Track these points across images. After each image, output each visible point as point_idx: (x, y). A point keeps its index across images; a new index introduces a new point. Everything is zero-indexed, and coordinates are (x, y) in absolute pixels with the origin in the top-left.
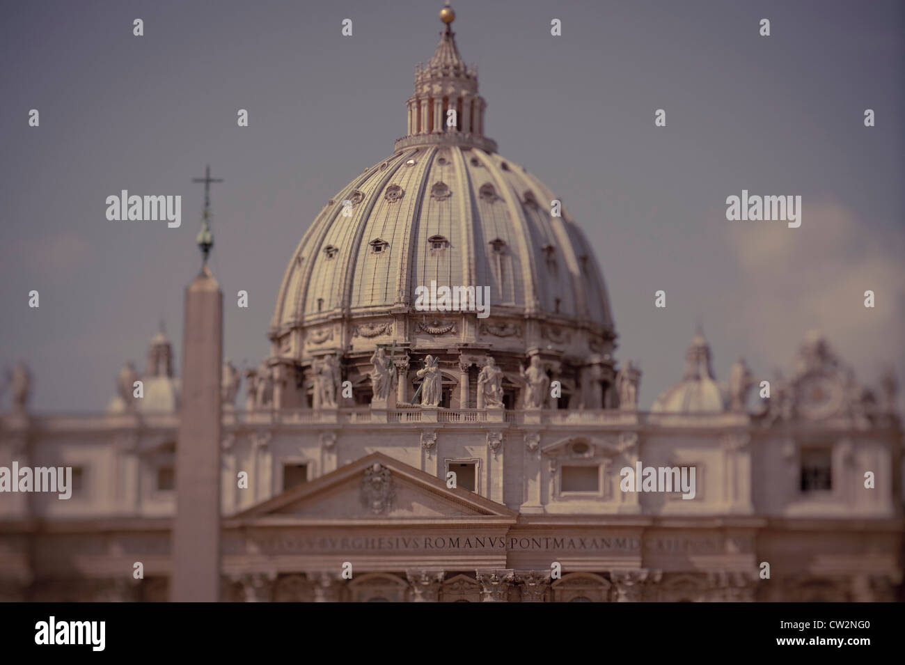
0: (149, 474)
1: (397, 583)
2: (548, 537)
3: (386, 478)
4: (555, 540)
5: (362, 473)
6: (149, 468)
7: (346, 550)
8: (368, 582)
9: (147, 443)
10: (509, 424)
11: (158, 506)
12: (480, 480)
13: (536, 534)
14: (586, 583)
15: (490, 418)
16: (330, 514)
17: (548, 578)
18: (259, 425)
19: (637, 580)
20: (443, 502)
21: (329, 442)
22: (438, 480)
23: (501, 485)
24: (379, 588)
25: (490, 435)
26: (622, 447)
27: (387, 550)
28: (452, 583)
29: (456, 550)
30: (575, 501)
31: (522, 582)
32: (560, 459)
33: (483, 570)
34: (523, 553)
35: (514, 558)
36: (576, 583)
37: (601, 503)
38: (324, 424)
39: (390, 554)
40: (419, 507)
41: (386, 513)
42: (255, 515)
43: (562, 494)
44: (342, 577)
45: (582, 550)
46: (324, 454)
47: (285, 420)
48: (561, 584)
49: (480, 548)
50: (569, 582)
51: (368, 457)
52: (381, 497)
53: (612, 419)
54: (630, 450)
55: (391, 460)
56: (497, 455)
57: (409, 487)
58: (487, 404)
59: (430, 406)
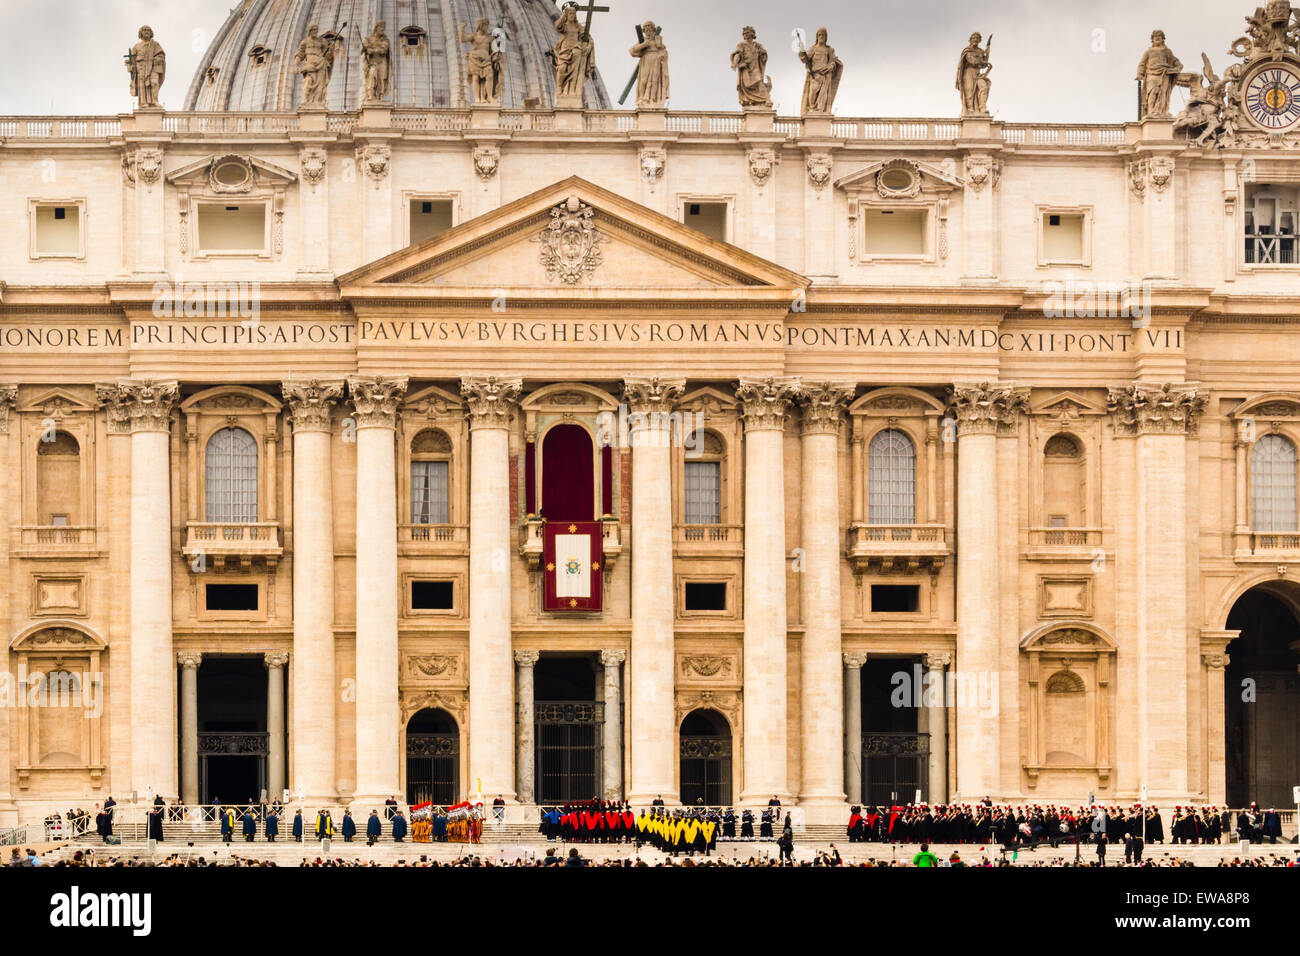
0: (183, 214)
1: (599, 400)
2: (848, 326)
3: (585, 223)
4: (860, 330)
5: (547, 214)
6: (183, 203)
7: (521, 342)
8: (552, 398)
9: (181, 162)
10: (786, 136)
11: (200, 266)
12: (736, 231)
13: (830, 321)
14: (902, 406)
15: (754, 125)
16: (494, 281)
17: (851, 393)
18: (371, 130)
19: (995, 397)
20: (680, 265)
21: (487, 163)
22: (676, 225)
23: (772, 238)
24: (568, 408)
25: (753, 154)
26: (967, 178)
27: (587, 344)
28: (691, 402)
29: (701, 344)
30: (888, 268)
31: (808, 400)
32: (863, 197)
33: (748, 377)
34: (806, 353)
35: (795, 360)
36: (885, 406)
37: (931, 271)
38: (479, 132)
39: (594, 350)
40: (640, 272)
41: (585, 281)
42: (370, 281)
43: (868, 257)
44: (517, 386)
45: (905, 348)
46: (479, 184)
47: (412, 123)
48: (863, 407)
49: (742, 342)
50: (874, 403)
51: (559, 186)
52: (578, 255)
53: (951, 132)
54: (979, 182)
55: (598, 190)
56: (765, 189)
57: (622, 239)
58: (745, 104)
59: (652, 105)
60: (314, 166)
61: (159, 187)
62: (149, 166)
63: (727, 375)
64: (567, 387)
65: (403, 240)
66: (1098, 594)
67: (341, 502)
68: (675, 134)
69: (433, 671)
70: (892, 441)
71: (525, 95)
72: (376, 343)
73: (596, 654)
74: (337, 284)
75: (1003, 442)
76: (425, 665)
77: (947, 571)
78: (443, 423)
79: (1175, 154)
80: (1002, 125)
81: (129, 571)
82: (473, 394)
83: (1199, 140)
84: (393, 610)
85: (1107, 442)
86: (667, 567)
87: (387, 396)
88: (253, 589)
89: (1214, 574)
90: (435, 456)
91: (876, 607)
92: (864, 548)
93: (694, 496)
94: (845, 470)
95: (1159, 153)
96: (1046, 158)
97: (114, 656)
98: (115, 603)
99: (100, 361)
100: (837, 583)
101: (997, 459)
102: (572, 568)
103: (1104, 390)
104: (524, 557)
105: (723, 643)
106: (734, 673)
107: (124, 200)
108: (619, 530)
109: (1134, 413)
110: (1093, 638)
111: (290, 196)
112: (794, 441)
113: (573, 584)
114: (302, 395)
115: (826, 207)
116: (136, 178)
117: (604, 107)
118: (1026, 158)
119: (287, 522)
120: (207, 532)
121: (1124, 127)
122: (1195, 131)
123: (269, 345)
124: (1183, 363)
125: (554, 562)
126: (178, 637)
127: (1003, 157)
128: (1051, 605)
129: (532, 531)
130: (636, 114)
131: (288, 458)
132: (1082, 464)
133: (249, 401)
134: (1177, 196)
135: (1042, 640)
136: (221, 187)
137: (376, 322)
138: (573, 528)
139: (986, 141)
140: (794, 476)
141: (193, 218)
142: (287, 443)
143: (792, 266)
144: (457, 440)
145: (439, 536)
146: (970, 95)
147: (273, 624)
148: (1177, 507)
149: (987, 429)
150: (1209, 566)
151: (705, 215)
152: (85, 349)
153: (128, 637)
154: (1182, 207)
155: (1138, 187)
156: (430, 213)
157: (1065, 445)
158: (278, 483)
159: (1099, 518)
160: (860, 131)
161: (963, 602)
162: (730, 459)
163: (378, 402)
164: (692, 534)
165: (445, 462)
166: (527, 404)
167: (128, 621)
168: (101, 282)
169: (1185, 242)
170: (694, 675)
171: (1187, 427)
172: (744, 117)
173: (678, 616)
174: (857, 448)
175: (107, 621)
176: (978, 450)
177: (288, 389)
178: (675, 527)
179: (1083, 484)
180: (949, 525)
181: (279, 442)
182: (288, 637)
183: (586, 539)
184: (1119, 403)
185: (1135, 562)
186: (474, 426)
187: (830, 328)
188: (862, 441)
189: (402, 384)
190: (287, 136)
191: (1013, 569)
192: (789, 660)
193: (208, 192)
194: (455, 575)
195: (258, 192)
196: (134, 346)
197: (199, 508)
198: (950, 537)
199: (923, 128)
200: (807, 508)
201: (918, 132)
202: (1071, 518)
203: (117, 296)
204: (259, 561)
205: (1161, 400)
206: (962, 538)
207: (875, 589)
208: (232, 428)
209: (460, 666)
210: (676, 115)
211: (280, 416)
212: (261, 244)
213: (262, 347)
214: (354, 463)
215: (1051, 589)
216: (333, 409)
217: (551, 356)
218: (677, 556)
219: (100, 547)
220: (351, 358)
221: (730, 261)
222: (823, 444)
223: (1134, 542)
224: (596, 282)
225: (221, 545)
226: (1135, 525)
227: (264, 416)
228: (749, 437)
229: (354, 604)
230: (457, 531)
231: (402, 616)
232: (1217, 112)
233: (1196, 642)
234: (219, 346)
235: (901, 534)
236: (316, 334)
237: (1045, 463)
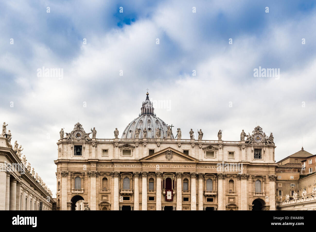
0: (121, 151)
1: (173, 175)
3: (171, 153)
4: (205, 166)
5: (166, 152)
6: (121, 150)
7: (163, 167)
8: (166, 174)
9: (120, 145)
10: (196, 142)
11: (123, 157)
12: (190, 154)
13: (202, 165)
14: (211, 176)
15: (192, 141)
16: (159, 160)
17: (204, 174)
18: (144, 141)
19: (223, 175)
20: (183, 158)
21: (159, 145)
22: (182, 153)
23: (194, 155)
24: (169, 176)
25: (192, 144)
26: (219, 148)
27: (171, 168)
28: (184, 175)
29: (185, 168)
30: (209, 159)
31: (199, 175)
32: (206, 150)
33: (191, 172)
34: (199, 169)
35: (197, 170)
36: (209, 176)
37: (214, 159)
38: (158, 141)
39: (172, 168)
40: (178, 159)
41: (171, 160)
42: (144, 160)
43: (206, 157)
44: (162, 173)
45: (211, 169)
46: (158, 148)
47: (149, 140)
48: (206, 176)
49: (191, 168)
50: (207, 176)
51: (167, 148)
52: (170, 157)
53: (217, 142)
54: (220, 148)
55: (172, 149)
56: (193, 149)
57: (176, 155)
58: (191, 138)
59: (179, 138)
60: (137, 145)
61: (118, 148)
62: (117, 145)
63: (189, 172)
64: (168, 173)
65: (148, 155)
66: (236, 200)
67: (140, 187)
68: (182, 142)
69: (151, 208)
70: (209, 180)
71: (164, 137)
72: (145, 167)
73: (172, 206)
74: (140, 160)
75: (224, 181)
76: (150, 207)
77: (217, 197)
78: (153, 177)
79: (245, 145)
80: (223, 141)
81: (113, 195)
82: (157, 174)
83: (248, 143)
84: (146, 200)
85: (237, 181)
86: (181, 196)
87: (146, 174)
88: (129, 197)
89: (251, 198)
90: (152, 181)
91: (207, 201)
92: (206, 194)
93: (185, 187)
94: (203, 184)
95: (243, 145)
96: (229, 145)
97: (112, 206)
98: (112, 199)
99: (110, 169)
100: (202, 198)
101: (223, 183)
102: (169, 195)
103: (236, 174)
104: (163, 194)
105: (188, 205)
106: (189, 209)
107: (113, 149)
108: (175, 191)
109: (240, 177)
110: (235, 205)
111: (134, 149)
112: (197, 180)
113: (169, 198)
114: (135, 173)
115: (201, 151)
116: (115, 146)
117: (174, 138)
118: (226, 145)
119: (133, 189)
120: (123, 190)
121: (239, 142)
122: (248, 142)
123: (131, 167)
124: (246, 171)
125: (167, 195)
126: (120, 203)
127: (224, 145)
128: (230, 201)
129: (164, 191)
130: (177, 139)
131: (134, 181)
132: (234, 183)
133: (129, 174)
134: (246, 150)
135: (229, 206)
136: (126, 148)
137: (145, 165)
138: (169, 191)
139: (222, 143)
140: (197, 184)
141: (122, 152)
142: (133, 180)
143: (197, 158)
144: (155, 179)
145: (152, 191)
146: (219, 137)
147: (131, 202)
148: (246, 189)
149: (222, 179)
150: (250, 197)
151: (186, 152)
152: (108, 167)
153: (113, 203)
154: (246, 152)
155: (241, 149)
156: (151, 151)
157: (231, 181)
158: (132, 184)
159: (236, 190)
160: (206, 142)
161: (219, 201)
162: (189, 182)
163: (145, 175)
164: (184, 192)
165: (153, 182)
166: (163, 175)
167: (113, 201)
168: (110, 159)
169: (247, 156)
170: (184, 209)
171: (247, 179)
172: (191, 140)
173: (182, 202)
174: (205, 181)
175: (111, 201)
176: (220, 182)
177: (134, 173)
178: (182, 191)
179: (234, 186)
180: (217, 191)
181: (132, 179)
182: (133, 204)
183: (171, 192)
184: (238, 176)
185: (241, 195)
186: (157, 178)
187: (202, 166)
188: (206, 181)
189: (148, 172)
190: (134, 142)
191: (225, 197)
192: (196, 208)
193: (124, 148)
194: (154, 196)
195: (130, 148)
196: (114, 167)
197: (122, 187)
198: (217, 193)
199: (214, 141)
200: (199, 189)
201: (213, 142)
202: (232, 190)
203: (112, 161)
204: (130, 194)
205: (244, 176)
206: (218, 193)
207: (207, 199)
208: (126, 177)
209: (155, 207)
210: (182, 139)
211: (132, 176)
212: (130, 155)
213: (130, 168)
214: (142, 182)
215: (230, 199)
216: (139, 175)
217: (167, 169)
218: (182, 194)
219: (110, 192)
220: (141, 169)
221: (189, 158)
222: (201, 181)
223: (240, 194)
224: (172, 160)
225: (125, 192)
226: (240, 191)
227: (131, 176)
228: (191, 179)
229: (142, 200)
230: (155, 191)
231: (148, 201)
232: (251, 140)
233: (248, 206)
234: (125, 167)
235: (211, 192)
236: (137, 166)
237: (229, 183)
